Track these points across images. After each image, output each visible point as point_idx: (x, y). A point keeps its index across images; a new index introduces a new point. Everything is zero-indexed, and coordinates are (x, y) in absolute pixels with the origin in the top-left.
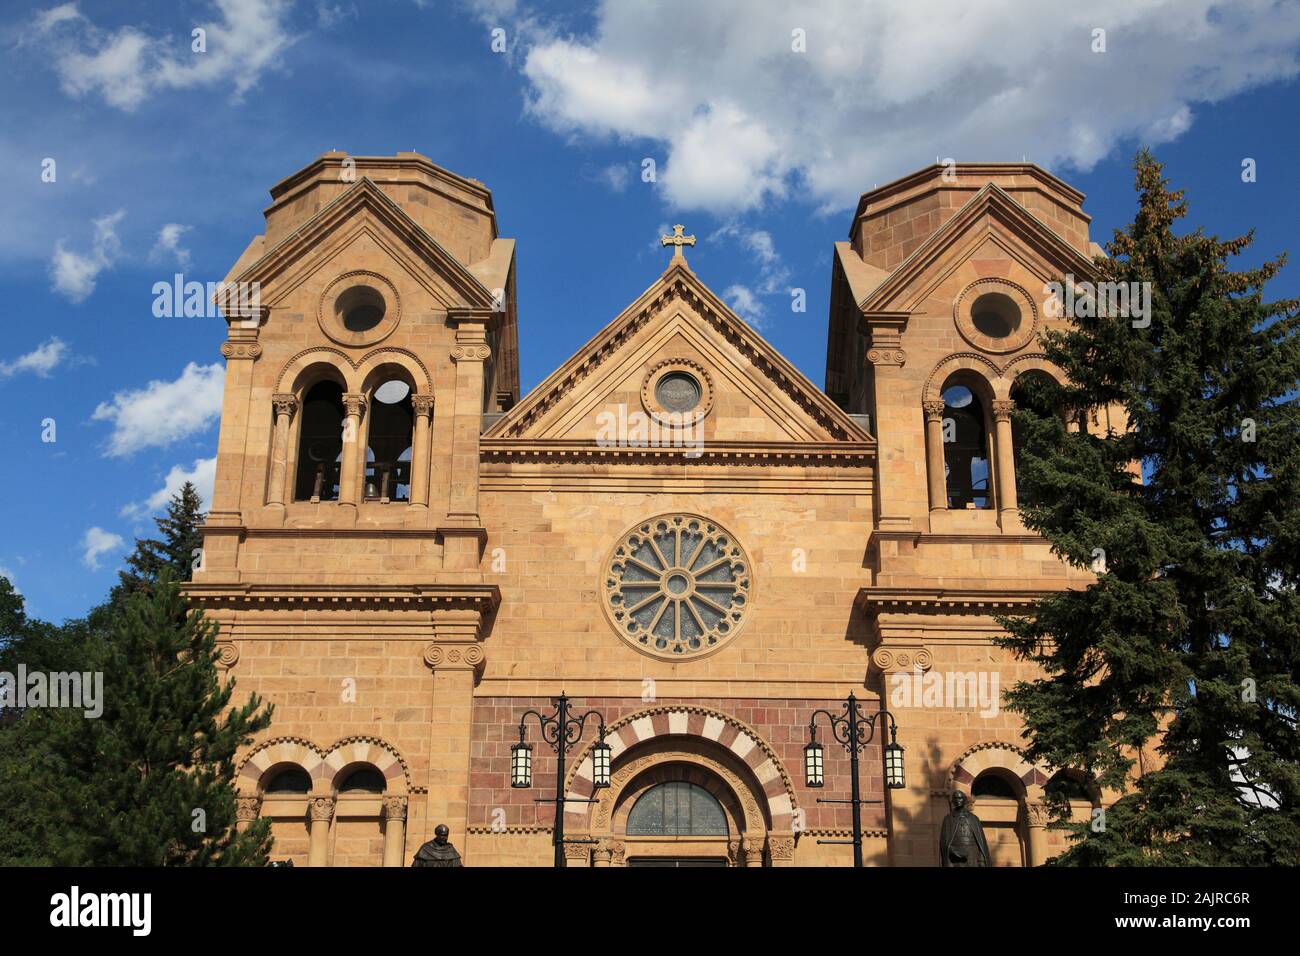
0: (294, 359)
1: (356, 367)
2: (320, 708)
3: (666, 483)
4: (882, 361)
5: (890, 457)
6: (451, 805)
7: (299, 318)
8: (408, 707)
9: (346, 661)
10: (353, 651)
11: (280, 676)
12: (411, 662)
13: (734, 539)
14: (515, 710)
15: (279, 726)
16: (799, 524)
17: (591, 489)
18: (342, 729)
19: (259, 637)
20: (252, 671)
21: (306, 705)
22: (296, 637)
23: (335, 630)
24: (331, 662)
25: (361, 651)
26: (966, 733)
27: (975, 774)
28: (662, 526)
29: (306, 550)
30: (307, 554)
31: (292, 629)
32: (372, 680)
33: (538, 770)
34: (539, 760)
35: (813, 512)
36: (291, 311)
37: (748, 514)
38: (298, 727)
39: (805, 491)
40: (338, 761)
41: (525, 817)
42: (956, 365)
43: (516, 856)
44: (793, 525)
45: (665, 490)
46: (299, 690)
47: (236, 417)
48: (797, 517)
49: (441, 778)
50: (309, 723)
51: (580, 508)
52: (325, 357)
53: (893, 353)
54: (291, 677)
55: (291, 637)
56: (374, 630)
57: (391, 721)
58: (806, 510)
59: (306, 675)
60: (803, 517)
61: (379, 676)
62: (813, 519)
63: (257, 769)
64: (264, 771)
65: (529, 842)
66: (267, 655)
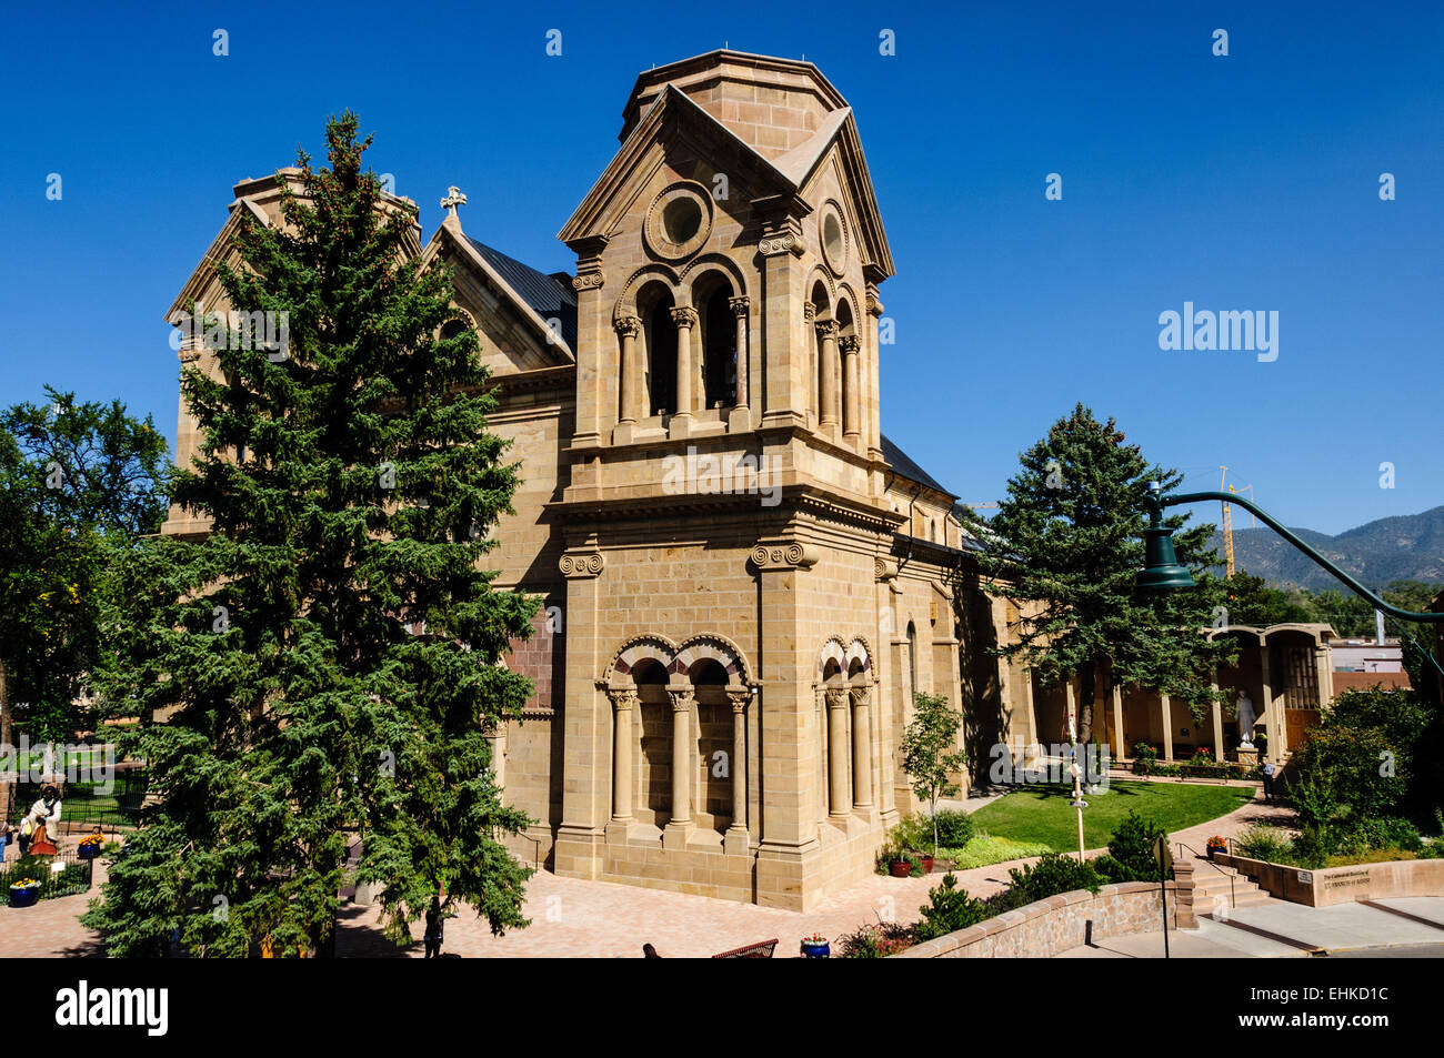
4: (584, 287)
5: (585, 377)
16: (532, 445)
26: (627, 627)
27: (631, 666)
35: (543, 433)
42: (645, 278)
44: (529, 447)
48: (530, 439)
53: (592, 277)
58: (537, 432)
60: (535, 438)
62: (543, 438)
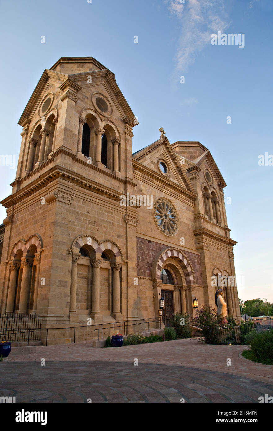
0: (86, 109)
1: (102, 121)
2: (97, 228)
3: (164, 189)
6: (133, 268)
7: (87, 98)
8: (120, 234)
9: (104, 214)
10: (105, 211)
11: (85, 213)
12: (120, 220)
13: (175, 209)
14: (141, 242)
15: (85, 231)
16: (184, 209)
17: (150, 184)
18: (104, 237)
19: (79, 197)
20: (76, 208)
21: (93, 226)
22: (90, 201)
23: (101, 202)
24: (100, 213)
25: (108, 212)
28: (163, 200)
29: (90, 172)
30: (90, 173)
31: (89, 198)
32: (111, 222)
33: (146, 261)
34: (146, 258)
36: (84, 94)
37: (176, 204)
38: (91, 233)
39: (184, 202)
40: (103, 248)
41: (144, 274)
42: (205, 184)
43: (143, 286)
45: (163, 191)
46: (91, 220)
47: (70, 118)
49: (131, 259)
50: (95, 232)
51: (148, 188)
52: (94, 114)
54: (89, 214)
55: (88, 200)
56: (112, 206)
57: (116, 238)
58: (185, 207)
59: (93, 215)
61: (113, 222)
62: (186, 209)
63: (79, 245)
64: (81, 246)
65: (146, 282)
66: (81, 204)
